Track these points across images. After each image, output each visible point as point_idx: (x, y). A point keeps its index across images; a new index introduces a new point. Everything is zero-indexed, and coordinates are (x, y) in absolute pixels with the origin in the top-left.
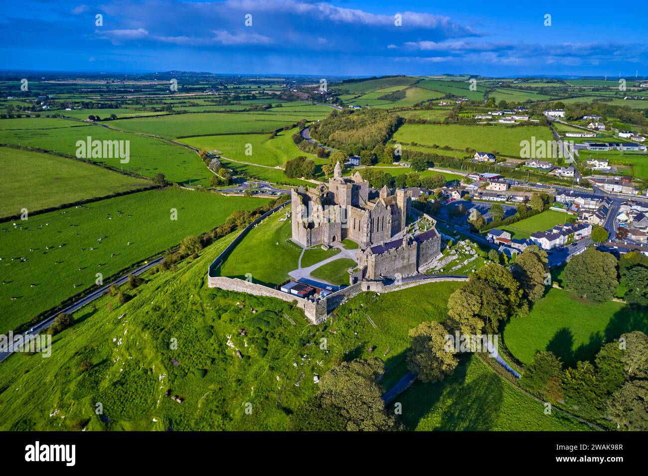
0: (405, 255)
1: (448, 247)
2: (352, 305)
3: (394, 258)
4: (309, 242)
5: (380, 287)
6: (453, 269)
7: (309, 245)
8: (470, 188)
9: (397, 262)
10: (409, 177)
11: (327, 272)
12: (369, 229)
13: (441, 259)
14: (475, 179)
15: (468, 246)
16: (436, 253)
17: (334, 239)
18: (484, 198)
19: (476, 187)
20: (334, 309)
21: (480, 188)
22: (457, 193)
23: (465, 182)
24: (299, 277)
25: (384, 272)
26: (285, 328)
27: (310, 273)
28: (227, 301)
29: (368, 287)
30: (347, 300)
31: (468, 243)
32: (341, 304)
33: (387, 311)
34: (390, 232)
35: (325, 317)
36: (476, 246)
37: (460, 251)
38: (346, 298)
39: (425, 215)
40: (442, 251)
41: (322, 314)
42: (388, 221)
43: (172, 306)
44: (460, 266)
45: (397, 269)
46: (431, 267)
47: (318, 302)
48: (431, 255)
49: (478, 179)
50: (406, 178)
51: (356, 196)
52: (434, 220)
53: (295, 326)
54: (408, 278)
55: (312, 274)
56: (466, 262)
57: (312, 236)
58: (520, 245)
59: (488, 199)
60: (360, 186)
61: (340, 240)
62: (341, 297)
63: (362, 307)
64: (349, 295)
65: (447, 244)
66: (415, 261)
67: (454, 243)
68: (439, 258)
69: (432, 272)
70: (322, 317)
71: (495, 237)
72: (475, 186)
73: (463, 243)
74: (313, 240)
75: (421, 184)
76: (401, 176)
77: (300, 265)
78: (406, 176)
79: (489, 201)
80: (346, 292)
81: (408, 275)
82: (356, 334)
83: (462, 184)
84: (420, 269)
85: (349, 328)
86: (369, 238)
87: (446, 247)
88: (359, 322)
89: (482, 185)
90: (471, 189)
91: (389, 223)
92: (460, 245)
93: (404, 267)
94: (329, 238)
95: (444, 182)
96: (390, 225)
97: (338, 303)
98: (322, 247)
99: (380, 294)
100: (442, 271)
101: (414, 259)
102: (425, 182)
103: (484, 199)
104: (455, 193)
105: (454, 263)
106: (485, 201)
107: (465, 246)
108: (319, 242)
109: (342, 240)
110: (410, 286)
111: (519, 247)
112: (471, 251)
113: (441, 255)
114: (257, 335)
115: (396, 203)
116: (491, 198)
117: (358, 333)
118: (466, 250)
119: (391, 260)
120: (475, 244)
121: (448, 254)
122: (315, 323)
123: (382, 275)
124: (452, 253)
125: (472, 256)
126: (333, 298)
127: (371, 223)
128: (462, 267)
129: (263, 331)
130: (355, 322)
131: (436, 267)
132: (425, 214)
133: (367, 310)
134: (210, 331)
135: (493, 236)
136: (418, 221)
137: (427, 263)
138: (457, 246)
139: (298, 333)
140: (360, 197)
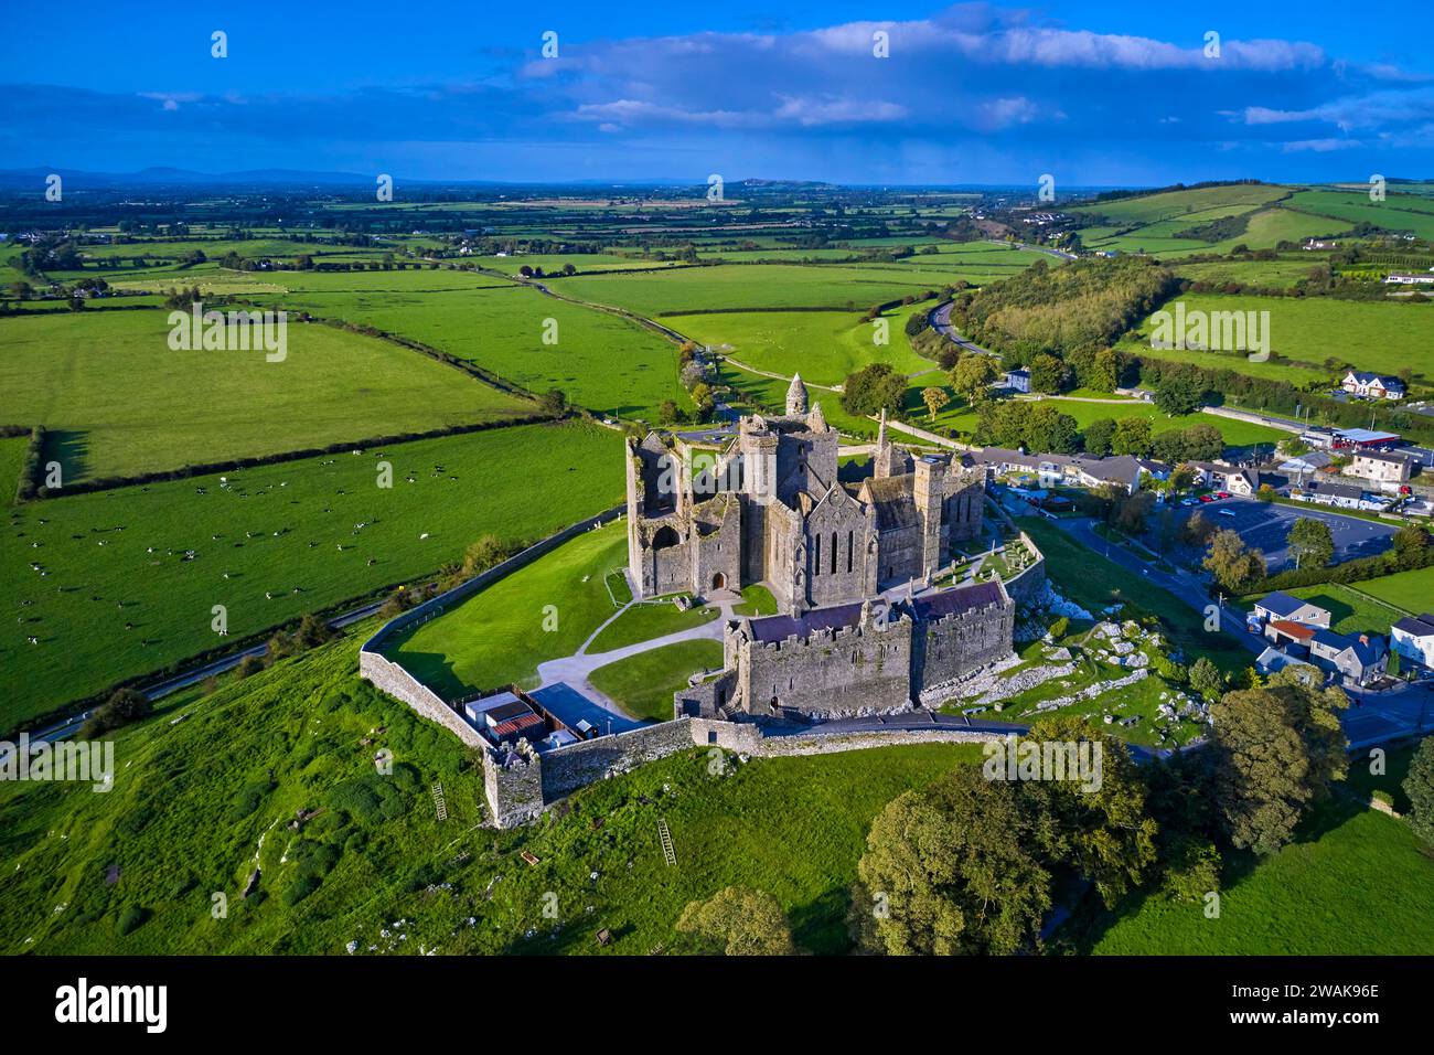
0: (865, 650)
1: (1048, 637)
2: (638, 783)
3: (822, 657)
4: (652, 583)
5: (751, 740)
6: (1039, 706)
7: (652, 591)
8: (1294, 466)
9: (834, 671)
10: (1120, 428)
11: (636, 673)
12: (802, 564)
13: (1009, 673)
14: (1320, 444)
15: (1125, 640)
16: (996, 652)
17: (717, 581)
18: (1319, 499)
19: (1309, 465)
20: (579, 787)
21: (1323, 468)
22: (1243, 479)
23: (1286, 451)
24: (555, 678)
25: (788, 694)
26: (409, 825)
27: (590, 671)
28: (358, 718)
29: (712, 737)
30: (632, 765)
31: (1132, 630)
32: (607, 777)
33: (737, 815)
34: (873, 578)
35: (536, 809)
36: (1156, 643)
37: (1089, 652)
38: (628, 761)
39: (1024, 538)
40: (1019, 648)
41: (524, 801)
42: (866, 546)
44: (1067, 701)
45: (838, 690)
46: (967, 694)
47: (509, 765)
48: (975, 657)
49: (1329, 444)
50: (1113, 430)
51: (798, 469)
52: (1039, 553)
53: (441, 824)
54: (872, 718)
55: (596, 677)
56: (1093, 691)
57: (660, 569)
58: (1336, 651)
59: (1330, 503)
60: (811, 443)
61: (736, 586)
62: (612, 755)
63: (659, 793)
64: (643, 752)
65: (1048, 628)
66: (905, 672)
67: (1076, 627)
68: (1004, 668)
69: (963, 708)
70: (520, 809)
71: (1274, 617)
72: (1308, 461)
73: (1110, 629)
74: (662, 579)
75: (1152, 449)
76: (1100, 423)
77: (585, 646)
78: (1114, 423)
79: (1333, 507)
80: (626, 741)
81: (878, 710)
82: (594, 875)
83: (1278, 455)
84: (925, 697)
85: (579, 856)
86: (801, 590)
87: (1042, 636)
88: (626, 838)
89: (1331, 461)
90: (1295, 470)
91: (870, 552)
92: (1100, 636)
93: (863, 687)
94: (702, 579)
95: (1216, 446)
96: (874, 557)
97: (598, 772)
98: (675, 602)
99: (749, 760)
100: (998, 708)
101: (899, 665)
102: (1163, 445)
103: (1318, 501)
104: (1238, 479)
105: (1052, 689)
106: (1322, 506)
107: (1112, 640)
108: (681, 585)
109: (743, 586)
110: (857, 747)
111: (1333, 655)
112: (1132, 657)
113: (1015, 660)
114: (327, 832)
115: (912, 498)
116: (1342, 502)
117: (601, 873)
118: (1112, 653)
119: (813, 663)
120: (1155, 636)
121: (1041, 660)
122: (497, 824)
123: (781, 702)
124: (1055, 657)
125: (1128, 670)
126: (578, 755)
127: (808, 549)
128: (1077, 704)
129: (350, 826)
130: (612, 838)
131: (982, 694)
132: (1022, 534)
133: (671, 804)
135: (1268, 614)
136: (992, 552)
137: (955, 680)
138: (1087, 639)
139: (437, 845)
140: (810, 472)
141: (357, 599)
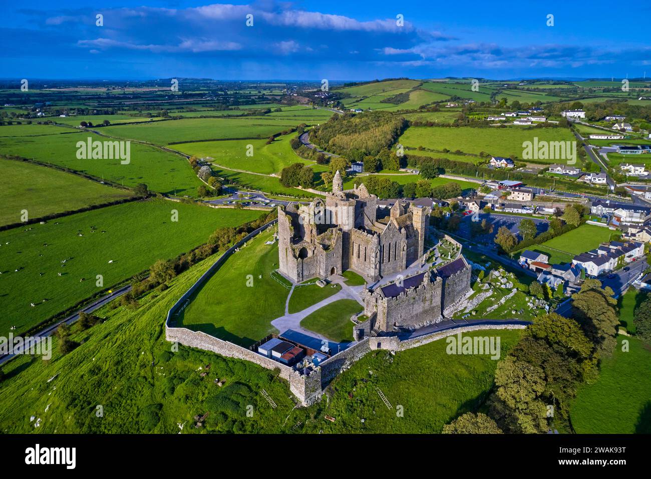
0: (426, 295)
1: (479, 280)
2: (356, 372)
3: (412, 301)
4: (301, 275)
5: (395, 344)
6: (488, 310)
7: (301, 279)
8: (490, 197)
9: (416, 306)
10: (418, 186)
11: (322, 320)
12: (378, 259)
13: (471, 298)
14: (494, 187)
15: (503, 277)
16: (465, 290)
17: (332, 271)
18: (507, 210)
19: (495, 197)
20: (332, 379)
21: (500, 197)
22: (476, 205)
23: (482, 191)
24: (285, 327)
25: (400, 320)
26: (261, 413)
27: (300, 321)
28: (186, 363)
29: (379, 345)
30: (350, 364)
31: (502, 273)
32: (341, 372)
33: (405, 380)
34: (404, 262)
35: (319, 394)
36: (513, 277)
37: (494, 284)
38: (348, 363)
39: (447, 237)
40: (472, 285)
41: (315, 391)
42: (402, 248)
43: (115, 368)
44: (496, 306)
45: (417, 315)
46: (460, 309)
47: (308, 374)
48: (459, 293)
49: (497, 188)
50: (416, 187)
51: (360, 215)
52: (458, 244)
53: (276, 410)
54: (431, 326)
55: (303, 323)
56: (503, 301)
57: (304, 268)
58: (563, 272)
59: (511, 212)
60: (366, 203)
61: (340, 272)
62: (341, 361)
63: (370, 376)
64: (353, 357)
65: (478, 276)
66: (439, 303)
67: (487, 274)
68: (469, 296)
69: (461, 316)
70: (314, 394)
71: (529, 261)
72: (495, 195)
73: (496, 273)
74: (305, 273)
75: (432, 194)
76: (410, 184)
77: (287, 310)
78: (416, 184)
80: (348, 353)
81: (431, 322)
82: (363, 421)
83: (479, 193)
84: (446, 313)
85: (353, 413)
86: (377, 271)
87: (476, 280)
88: (367, 400)
89: (502, 194)
90: (490, 199)
91: (404, 250)
92: (494, 277)
93: (425, 312)
94: (326, 270)
95: (459, 192)
96: (405, 253)
97: (338, 370)
98: (317, 283)
99: (395, 353)
100: (474, 313)
101: (437, 301)
102: (438, 192)
103: (507, 211)
104: (473, 204)
105: (487, 303)
106: (509, 213)
107: (499, 278)
108: (313, 275)
109: (343, 272)
110: (435, 340)
111: (562, 274)
112: (508, 284)
113: (471, 292)
114: (220, 425)
115: (412, 224)
116: (515, 210)
117: (365, 419)
118: (501, 283)
119: (409, 305)
120: (511, 274)
121: (480, 290)
122: (304, 404)
123: (397, 324)
124: (484, 288)
125: (510, 290)
126: (330, 364)
127: (380, 251)
128: (499, 307)
129: (230, 419)
130: (362, 401)
131: (465, 308)
132: (446, 236)
133: (377, 381)
134: (157, 414)
135: (527, 260)
136: (439, 244)
137: (454, 304)
138: (490, 278)
139: (279, 421)
140: (366, 217)
141: (86, 300)
